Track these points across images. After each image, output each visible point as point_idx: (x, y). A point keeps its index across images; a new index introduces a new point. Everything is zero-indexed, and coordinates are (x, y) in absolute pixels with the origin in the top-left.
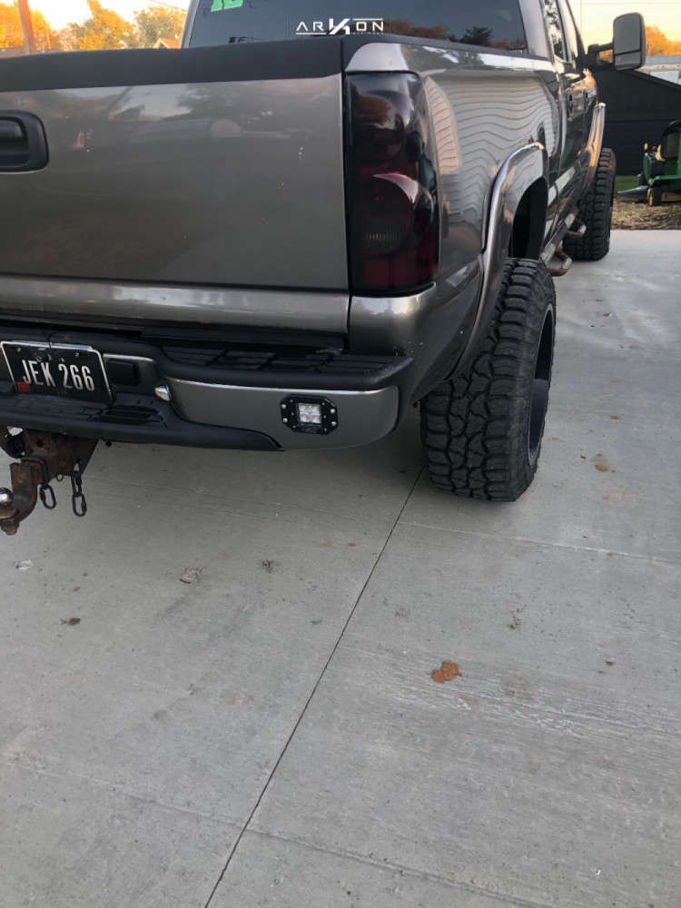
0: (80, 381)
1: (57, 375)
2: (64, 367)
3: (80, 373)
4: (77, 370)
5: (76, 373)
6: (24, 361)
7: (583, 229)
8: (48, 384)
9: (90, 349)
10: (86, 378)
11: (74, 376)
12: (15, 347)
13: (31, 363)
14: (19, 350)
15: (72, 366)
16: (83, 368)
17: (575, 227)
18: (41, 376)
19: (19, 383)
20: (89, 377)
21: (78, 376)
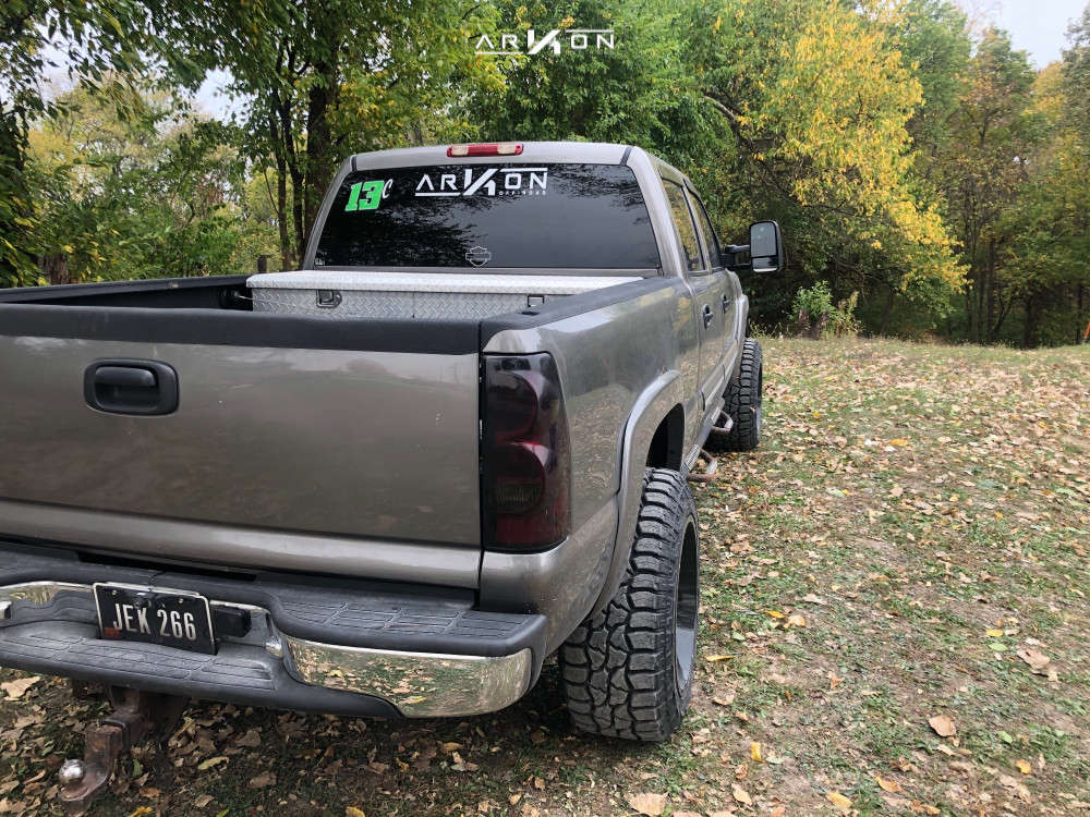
0: (180, 628)
1: (154, 620)
2: (164, 613)
3: (182, 621)
4: (178, 617)
5: (176, 620)
6: (117, 605)
7: (729, 424)
8: (142, 631)
9: (197, 596)
10: (187, 625)
11: (174, 623)
12: (110, 589)
13: (125, 607)
14: (114, 593)
15: (173, 613)
16: (186, 615)
17: (721, 421)
18: (135, 622)
19: (106, 628)
20: (192, 625)
21: (179, 624)
